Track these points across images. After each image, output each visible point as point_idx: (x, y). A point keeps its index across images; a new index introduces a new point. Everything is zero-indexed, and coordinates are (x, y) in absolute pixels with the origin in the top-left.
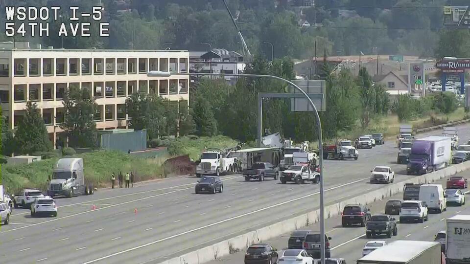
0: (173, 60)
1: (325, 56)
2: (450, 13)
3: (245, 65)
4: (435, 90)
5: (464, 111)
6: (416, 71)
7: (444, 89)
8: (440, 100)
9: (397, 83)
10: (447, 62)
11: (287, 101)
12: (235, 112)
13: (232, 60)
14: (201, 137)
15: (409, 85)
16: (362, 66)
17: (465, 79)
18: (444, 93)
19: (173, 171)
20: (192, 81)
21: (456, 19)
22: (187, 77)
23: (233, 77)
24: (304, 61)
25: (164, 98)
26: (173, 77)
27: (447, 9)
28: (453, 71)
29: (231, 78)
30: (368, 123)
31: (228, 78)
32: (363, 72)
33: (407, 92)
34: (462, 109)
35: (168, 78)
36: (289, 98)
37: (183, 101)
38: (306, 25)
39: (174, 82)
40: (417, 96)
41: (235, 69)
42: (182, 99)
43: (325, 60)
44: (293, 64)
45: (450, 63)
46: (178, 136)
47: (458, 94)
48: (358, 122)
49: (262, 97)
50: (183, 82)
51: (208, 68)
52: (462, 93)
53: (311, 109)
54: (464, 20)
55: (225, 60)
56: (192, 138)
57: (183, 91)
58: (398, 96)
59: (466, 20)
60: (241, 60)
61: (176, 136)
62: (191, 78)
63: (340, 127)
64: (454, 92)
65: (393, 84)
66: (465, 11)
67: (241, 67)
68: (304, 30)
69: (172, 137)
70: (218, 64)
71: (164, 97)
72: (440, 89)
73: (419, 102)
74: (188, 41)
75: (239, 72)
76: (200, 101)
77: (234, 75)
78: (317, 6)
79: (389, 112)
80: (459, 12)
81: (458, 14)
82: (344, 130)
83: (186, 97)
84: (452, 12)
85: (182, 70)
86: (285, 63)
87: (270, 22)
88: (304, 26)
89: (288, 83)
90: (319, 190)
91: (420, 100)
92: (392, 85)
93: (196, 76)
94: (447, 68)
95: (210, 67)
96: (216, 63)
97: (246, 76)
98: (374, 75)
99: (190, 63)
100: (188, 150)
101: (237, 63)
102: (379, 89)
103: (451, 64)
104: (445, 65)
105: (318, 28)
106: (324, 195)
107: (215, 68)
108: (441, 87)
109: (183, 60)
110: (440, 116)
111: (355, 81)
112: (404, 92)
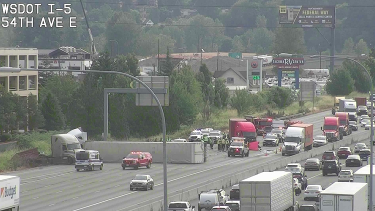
0: (23, 57)
1: (168, 54)
2: (286, 12)
3: (91, 62)
4: (271, 85)
5: (298, 105)
6: (254, 68)
7: (280, 84)
8: (276, 95)
9: (236, 78)
10: (283, 58)
11: (132, 96)
12: (82, 107)
13: (79, 57)
14: (50, 131)
15: (248, 81)
16: (203, 63)
17: (300, 75)
18: (280, 87)
19: (22, 165)
20: (41, 77)
21: (290, 18)
22: (36, 73)
23: (80, 73)
24: (148, 58)
25: (14, 94)
26: (23, 73)
27: (282, 8)
28: (288, 67)
29: (78, 74)
30: (209, 117)
31: (75, 74)
32: (203, 69)
33: (245, 87)
34: (296, 104)
35: (18, 75)
36: (135, 93)
37: (31, 97)
38: (149, 23)
39: (23, 78)
40: (255, 92)
41: (83, 66)
42: (31, 94)
43: (168, 57)
44: (137, 61)
45: (285, 59)
46: (28, 130)
47: (293, 89)
48: (199, 116)
49: (108, 93)
50: (32, 78)
51: (57, 65)
52: (297, 88)
53: (155, 104)
54: (298, 19)
55: (73, 57)
56: (41, 132)
57: (32, 87)
58: (236, 91)
59: (300, 19)
60: (87, 57)
61: (26, 131)
62: (40, 75)
63: (183, 121)
64: (289, 87)
65: (232, 79)
66: (299, 10)
67: (88, 63)
68: (148, 28)
69: (22, 131)
70: (66, 61)
71: (13, 92)
72: (276, 84)
73: (257, 97)
74: (36, 39)
75: (86, 68)
76: (49, 97)
77: (81, 71)
78: (160, 5)
79: (228, 106)
80: (294, 11)
81: (292, 13)
82: (186, 124)
83: (35, 92)
84: (287, 11)
85: (31, 67)
86: (130, 60)
87: (116, 21)
88: (148, 25)
89: (132, 79)
90: (163, 181)
91: (257, 95)
92: (231, 81)
93: (45, 73)
94: (283, 64)
95: (58, 64)
96: (63, 61)
97: (93, 72)
98: (214, 72)
99: (39, 60)
100: (37, 144)
101: (84, 60)
102: (219, 84)
103: (287, 61)
104: (281, 62)
105: (162, 27)
106: (168, 186)
107: (63, 65)
108: (277, 82)
109: (32, 58)
110: (277, 110)
111: (196, 77)
112: (242, 88)
